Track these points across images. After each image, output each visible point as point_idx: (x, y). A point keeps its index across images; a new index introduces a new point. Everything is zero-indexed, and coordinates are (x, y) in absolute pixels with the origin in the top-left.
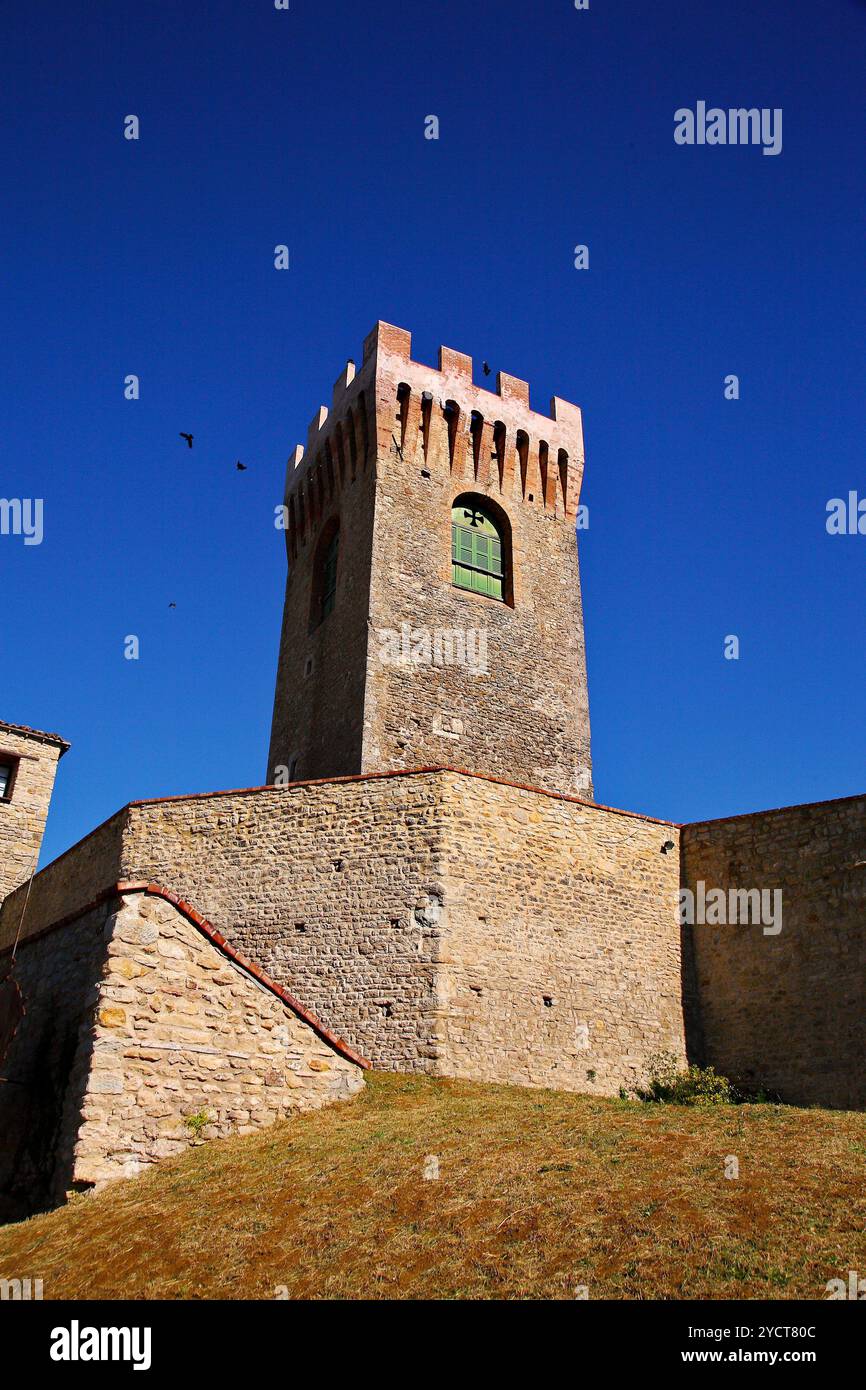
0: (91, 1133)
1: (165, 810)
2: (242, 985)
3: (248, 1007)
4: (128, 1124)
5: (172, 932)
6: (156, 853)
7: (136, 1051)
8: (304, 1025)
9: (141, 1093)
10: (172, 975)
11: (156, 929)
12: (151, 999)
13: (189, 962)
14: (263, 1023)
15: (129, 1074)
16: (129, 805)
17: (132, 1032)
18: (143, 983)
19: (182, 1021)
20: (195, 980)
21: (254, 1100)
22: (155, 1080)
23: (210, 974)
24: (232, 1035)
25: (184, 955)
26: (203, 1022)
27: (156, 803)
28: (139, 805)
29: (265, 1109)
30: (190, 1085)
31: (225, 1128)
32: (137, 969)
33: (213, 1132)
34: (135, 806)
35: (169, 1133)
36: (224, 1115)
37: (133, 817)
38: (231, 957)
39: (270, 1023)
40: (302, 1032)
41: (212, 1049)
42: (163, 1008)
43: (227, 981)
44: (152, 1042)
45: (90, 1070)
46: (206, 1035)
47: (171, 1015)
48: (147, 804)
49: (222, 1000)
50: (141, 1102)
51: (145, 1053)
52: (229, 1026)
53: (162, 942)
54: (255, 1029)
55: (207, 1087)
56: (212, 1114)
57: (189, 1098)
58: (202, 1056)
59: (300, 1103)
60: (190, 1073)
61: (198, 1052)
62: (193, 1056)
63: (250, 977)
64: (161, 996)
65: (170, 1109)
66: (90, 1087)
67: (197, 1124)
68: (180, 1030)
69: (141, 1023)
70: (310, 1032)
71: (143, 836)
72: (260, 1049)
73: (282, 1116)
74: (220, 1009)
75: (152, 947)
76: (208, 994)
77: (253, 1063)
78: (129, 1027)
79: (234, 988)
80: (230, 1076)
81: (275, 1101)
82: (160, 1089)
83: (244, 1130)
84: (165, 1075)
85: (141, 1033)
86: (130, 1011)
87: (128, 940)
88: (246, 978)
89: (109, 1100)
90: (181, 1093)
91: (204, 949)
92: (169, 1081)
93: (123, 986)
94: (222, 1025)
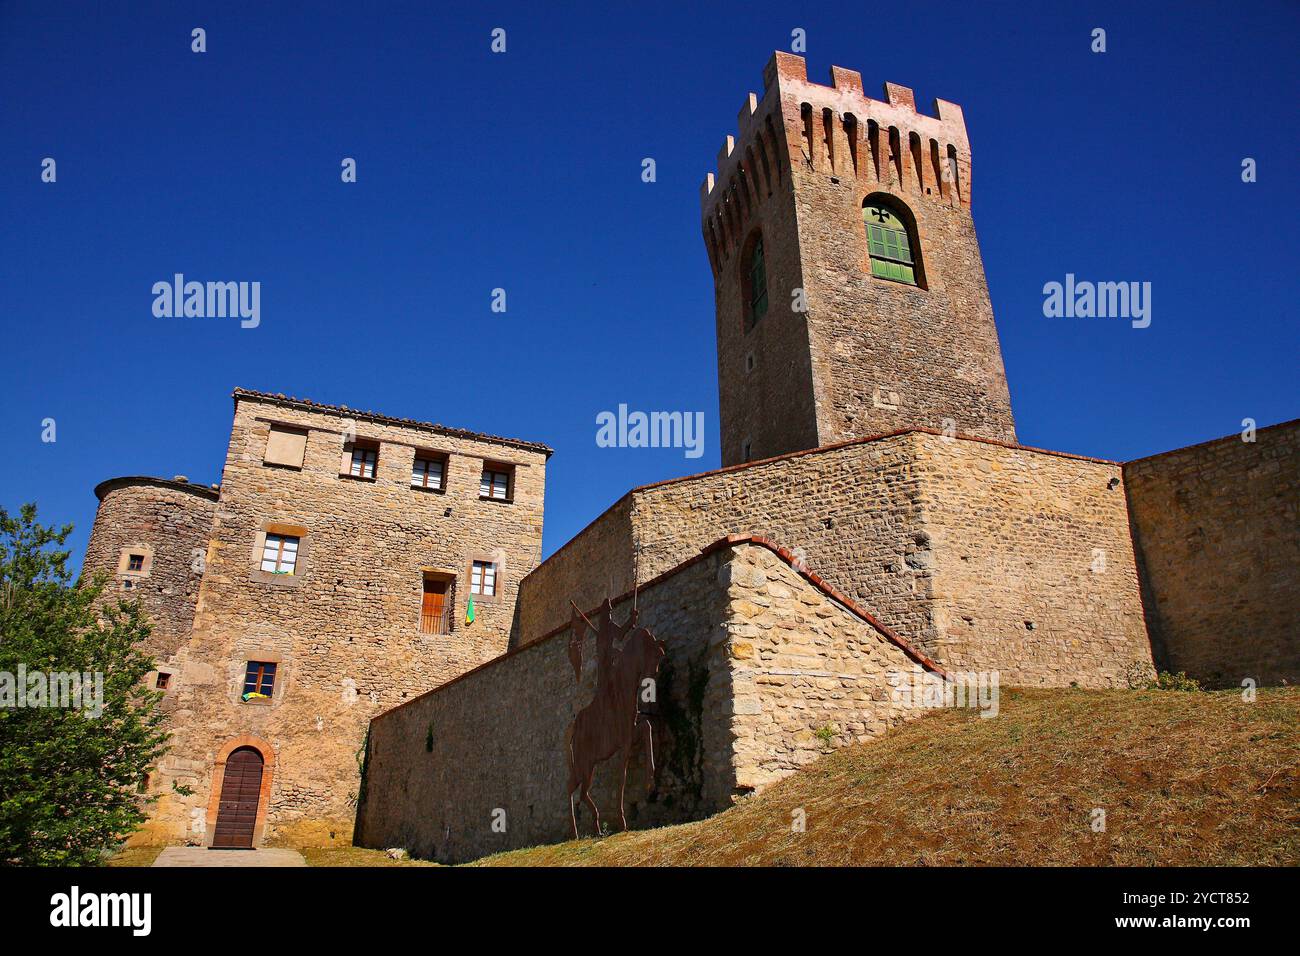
0: (742, 747)
2: (840, 617)
3: (848, 635)
4: (771, 739)
5: (776, 575)
7: (766, 678)
8: (895, 647)
9: (775, 713)
10: (783, 612)
11: (764, 574)
12: (770, 634)
13: (794, 600)
14: (862, 648)
15: (763, 697)
17: (761, 663)
18: (761, 620)
19: (798, 651)
20: (802, 616)
21: (866, 714)
22: (784, 701)
23: (813, 609)
24: (839, 659)
25: (789, 594)
26: (816, 650)
29: (876, 720)
30: (813, 703)
31: (847, 738)
32: (755, 609)
33: (839, 742)
35: (804, 744)
36: (845, 727)
38: (827, 594)
39: (868, 647)
40: (895, 653)
41: (825, 673)
42: (781, 641)
43: (827, 614)
44: (777, 669)
45: (733, 696)
46: (818, 661)
47: (789, 645)
49: (827, 630)
50: (777, 720)
51: (774, 679)
52: (835, 652)
53: (770, 584)
54: (857, 653)
55: (827, 704)
56: (835, 727)
57: (814, 714)
58: (818, 679)
59: (904, 714)
60: (812, 694)
61: (815, 676)
62: (811, 680)
63: (845, 609)
64: (777, 630)
65: (801, 725)
66: (736, 709)
67: (825, 735)
68: (798, 658)
69: (766, 654)
70: (901, 653)
72: (864, 670)
73: (891, 726)
74: (826, 639)
75: (763, 589)
76: (815, 627)
77: (860, 682)
78: (757, 657)
79: (835, 620)
80: (844, 694)
81: (883, 714)
82: (790, 709)
83: (863, 739)
84: (790, 696)
85: (767, 663)
86: (756, 645)
87: (744, 584)
88: (842, 610)
89: (752, 720)
90: (807, 711)
91: (804, 588)
92: (796, 701)
93: (746, 624)
94: (831, 652)
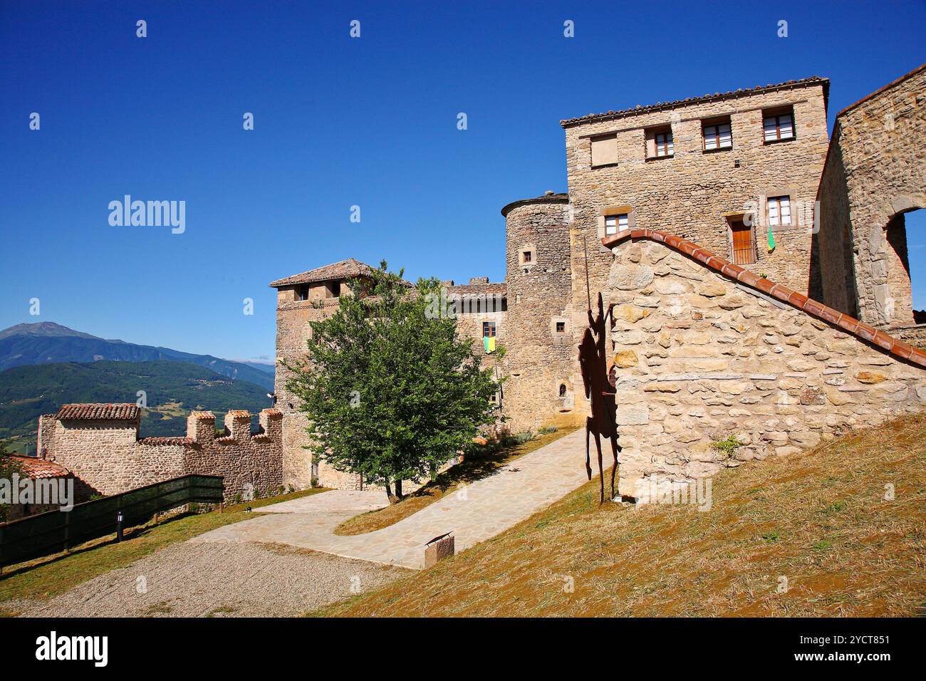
0: (626, 458)
1: (866, 109)
2: (754, 305)
3: (765, 326)
4: (660, 450)
5: (666, 269)
6: (867, 147)
7: (654, 385)
8: (842, 334)
9: (667, 422)
10: (675, 310)
11: (650, 270)
12: (658, 337)
13: (691, 294)
14: (788, 340)
15: (653, 406)
16: (838, 117)
17: (647, 370)
18: (647, 323)
19: (693, 352)
20: (700, 311)
21: (790, 421)
22: (679, 409)
23: (715, 301)
24: (753, 357)
25: (683, 288)
26: (717, 350)
27: (857, 106)
28: (844, 114)
29: (806, 429)
30: (715, 411)
31: (760, 450)
32: (639, 312)
33: (748, 454)
34: (842, 115)
35: (700, 456)
36: (756, 437)
37: (843, 125)
38: (734, 280)
39: (796, 339)
40: (842, 343)
41: (732, 374)
42: (673, 343)
43: (736, 305)
44: (668, 374)
45: (616, 407)
46: (722, 361)
47: (682, 347)
48: (851, 110)
49: (734, 324)
50: (668, 430)
51: (663, 386)
52: (747, 349)
53: (659, 281)
54: (779, 348)
55: (733, 411)
56: (742, 437)
57: (715, 423)
58: (722, 383)
59: (851, 421)
60: (713, 399)
61: (718, 379)
62: (713, 384)
63: (761, 295)
64: (667, 332)
65: (697, 434)
66: (618, 421)
67: (730, 448)
68: (694, 360)
69: (654, 360)
70: (852, 341)
71: (854, 137)
72: (789, 367)
73: (828, 436)
74: (732, 334)
75: (650, 289)
76: (717, 322)
77: (782, 383)
78: (642, 365)
79: (746, 310)
80: (757, 398)
81: (816, 421)
82: (685, 417)
83: (782, 452)
84: (687, 404)
85: (656, 369)
86: (640, 352)
87: (625, 287)
88: (758, 297)
89: (638, 430)
90: (707, 419)
91: (705, 278)
92: (693, 408)
93: (628, 330)
94: (739, 350)
